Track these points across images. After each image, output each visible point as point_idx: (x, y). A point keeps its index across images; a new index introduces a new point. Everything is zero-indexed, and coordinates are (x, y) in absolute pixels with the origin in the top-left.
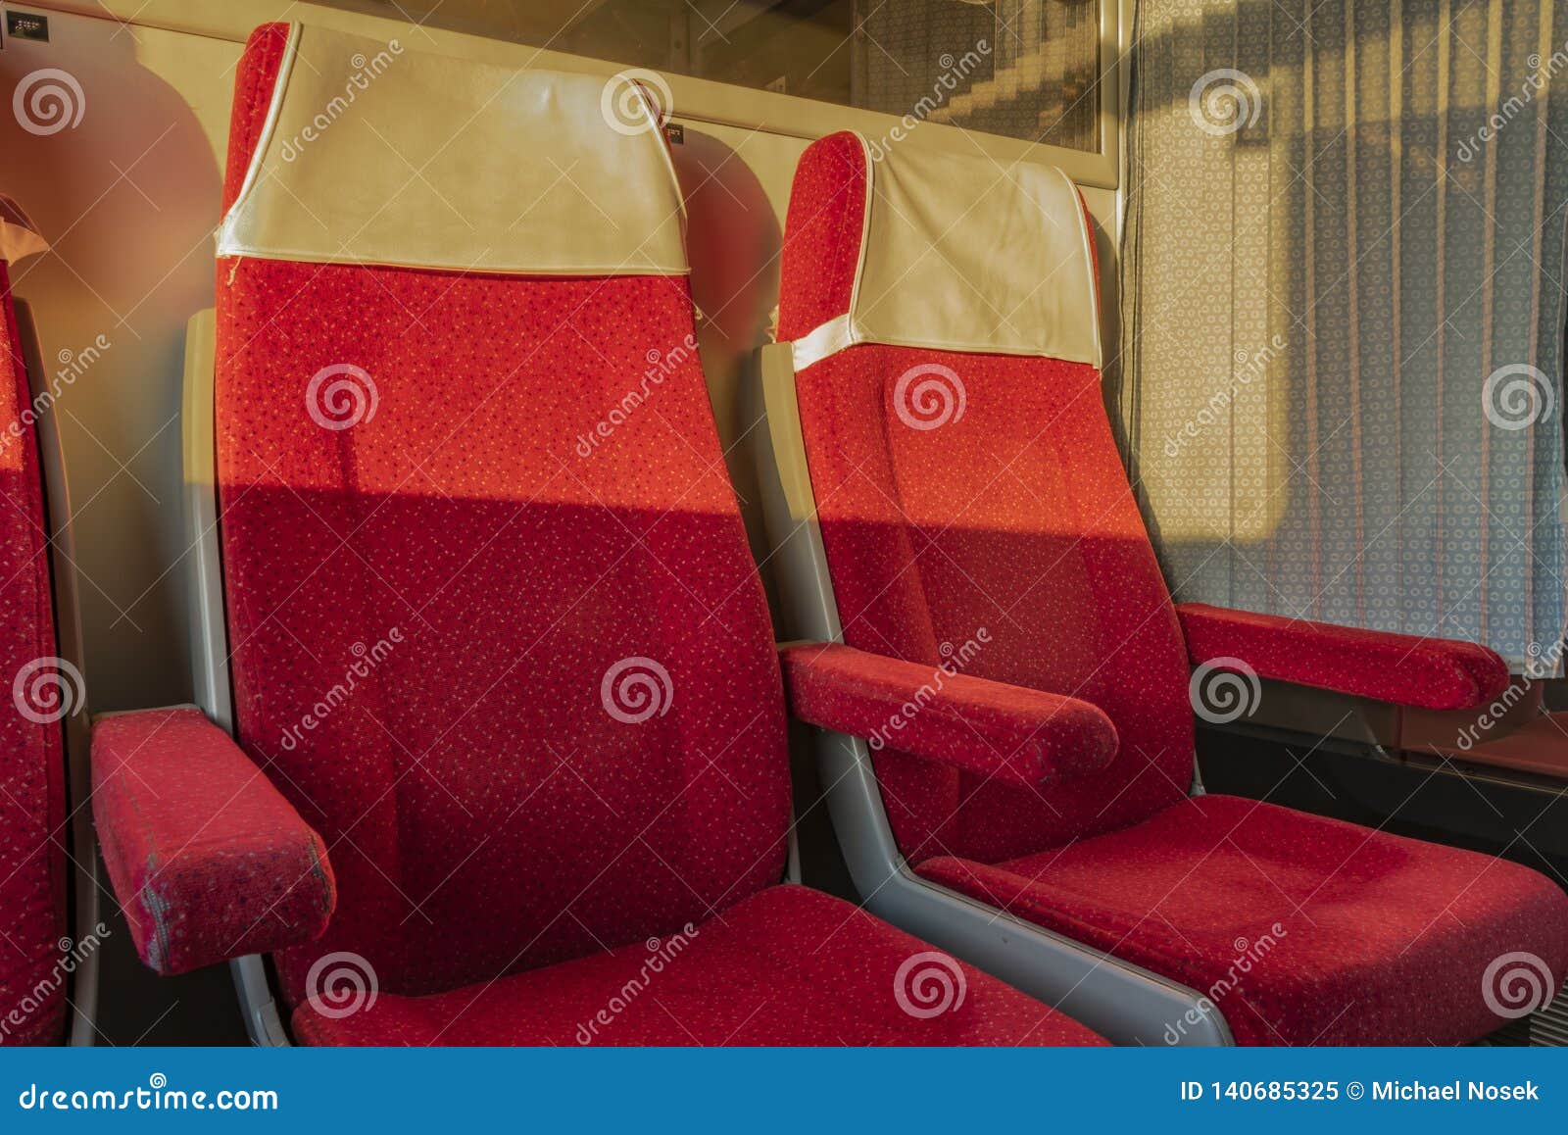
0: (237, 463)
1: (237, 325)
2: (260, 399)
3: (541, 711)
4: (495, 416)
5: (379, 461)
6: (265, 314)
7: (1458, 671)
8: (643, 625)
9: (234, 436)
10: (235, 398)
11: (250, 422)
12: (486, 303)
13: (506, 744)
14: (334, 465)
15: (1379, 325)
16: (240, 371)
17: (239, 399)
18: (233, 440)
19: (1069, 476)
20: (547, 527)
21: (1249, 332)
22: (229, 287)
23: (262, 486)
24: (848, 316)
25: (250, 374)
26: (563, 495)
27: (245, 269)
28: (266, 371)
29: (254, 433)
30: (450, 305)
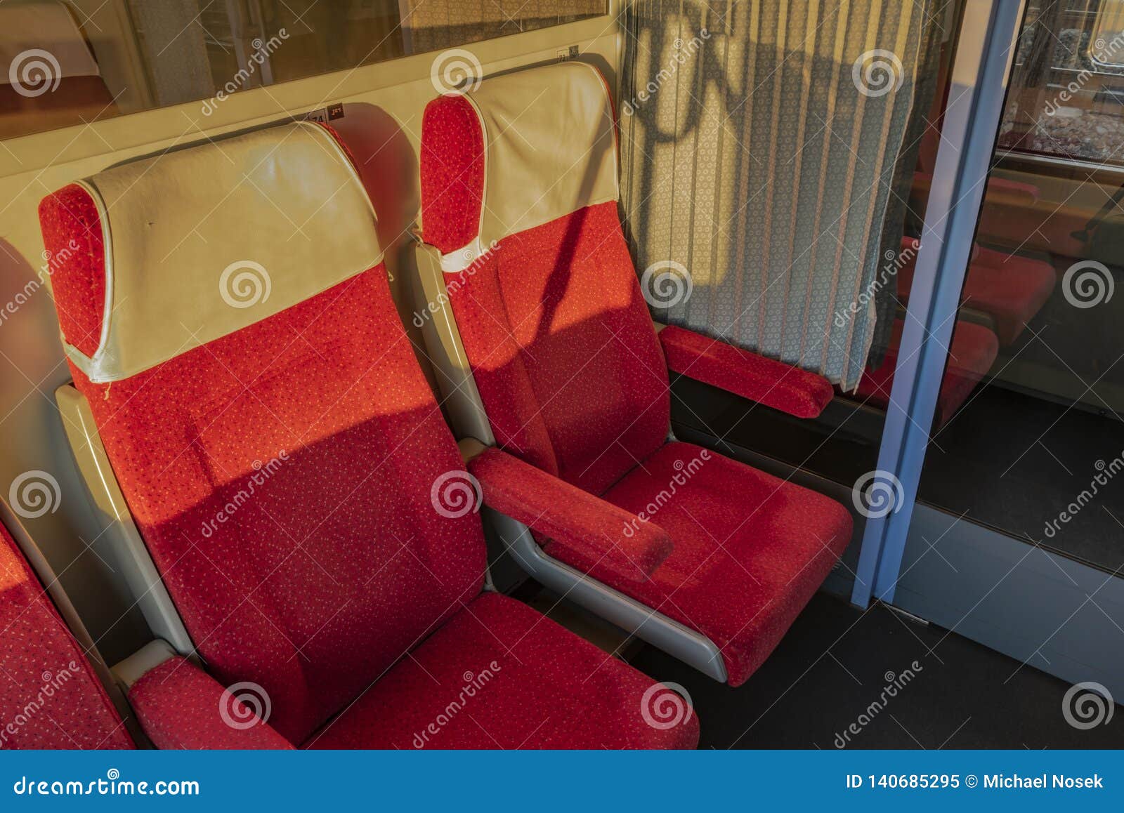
0: (151, 513)
1: (118, 422)
2: (149, 464)
3: (353, 564)
4: (282, 397)
5: (226, 461)
6: (135, 408)
7: (812, 403)
8: (394, 489)
9: (142, 495)
10: (134, 471)
11: (149, 482)
12: (262, 329)
13: (340, 591)
14: (204, 480)
15: (785, 183)
16: (130, 451)
17: (137, 470)
18: (143, 498)
19: (602, 275)
20: (330, 455)
21: (706, 163)
22: (106, 401)
23: (171, 521)
24: (477, 238)
25: (137, 451)
26: (334, 427)
27: (116, 388)
28: (146, 443)
29: (154, 488)
30: (242, 341)
